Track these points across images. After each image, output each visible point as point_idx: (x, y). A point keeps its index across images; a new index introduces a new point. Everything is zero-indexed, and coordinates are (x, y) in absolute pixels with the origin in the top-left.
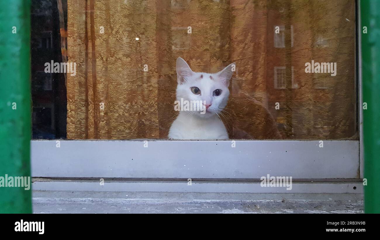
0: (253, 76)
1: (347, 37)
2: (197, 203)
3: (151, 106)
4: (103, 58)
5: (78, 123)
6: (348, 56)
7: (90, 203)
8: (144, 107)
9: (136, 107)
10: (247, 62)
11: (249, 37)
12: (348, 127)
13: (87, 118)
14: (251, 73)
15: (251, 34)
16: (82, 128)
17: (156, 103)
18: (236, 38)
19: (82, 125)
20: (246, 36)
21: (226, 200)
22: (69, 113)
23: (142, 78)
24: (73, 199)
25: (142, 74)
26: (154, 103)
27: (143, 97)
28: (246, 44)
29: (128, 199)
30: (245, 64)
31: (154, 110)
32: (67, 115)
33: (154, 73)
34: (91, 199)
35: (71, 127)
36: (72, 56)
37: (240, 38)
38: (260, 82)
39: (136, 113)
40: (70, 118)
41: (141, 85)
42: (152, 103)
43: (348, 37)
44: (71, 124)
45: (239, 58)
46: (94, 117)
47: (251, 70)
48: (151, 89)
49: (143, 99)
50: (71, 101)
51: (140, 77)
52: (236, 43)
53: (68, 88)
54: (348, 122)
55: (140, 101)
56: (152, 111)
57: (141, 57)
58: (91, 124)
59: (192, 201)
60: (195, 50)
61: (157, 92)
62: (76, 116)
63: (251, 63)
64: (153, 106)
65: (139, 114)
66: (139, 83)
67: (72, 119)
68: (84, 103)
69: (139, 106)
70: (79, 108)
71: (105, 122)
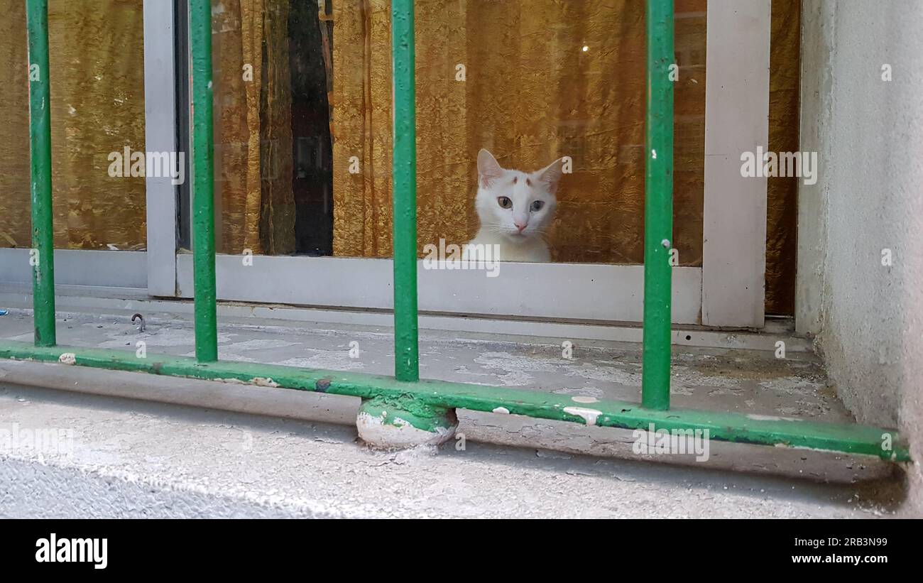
0: (617, 162)
1: (777, 91)
2: (460, 343)
3: (456, 213)
4: (382, 138)
5: (352, 237)
6: (778, 125)
7: (333, 335)
8: (446, 213)
9: (430, 213)
10: (607, 138)
11: (610, 97)
12: (779, 252)
13: (363, 231)
14: (614, 158)
15: (613, 91)
16: (357, 245)
17: (465, 207)
18: (590, 99)
19: (357, 240)
20: (605, 95)
21: (496, 342)
22: (336, 223)
23: (443, 167)
24: (314, 330)
25: (443, 161)
26: (461, 207)
27: (444, 198)
28: (605, 109)
29: (377, 334)
30: (604, 142)
31: (462, 220)
32: (334, 226)
33: (463, 158)
34: (334, 331)
35: (338, 243)
36: (340, 135)
37: (594, 99)
38: (632, 172)
39: (430, 223)
40: (337, 229)
41: (441, 179)
42: (459, 208)
43: (781, 91)
44: (339, 238)
45: (594, 133)
46: (373, 229)
47: (613, 151)
48: (457, 184)
49: (444, 202)
50: (339, 203)
51: (441, 165)
52: (590, 107)
53: (334, 185)
54: (779, 244)
55: (439, 204)
56: (458, 220)
57: (441, 134)
58: (367, 239)
59: (454, 341)
60: (527, 120)
61: (465, 189)
62: (346, 227)
63: (614, 139)
64: (460, 213)
65: (437, 224)
66: (438, 176)
67: (340, 231)
68: (360, 207)
69: (438, 213)
70: (354, 215)
71: (385, 236)
